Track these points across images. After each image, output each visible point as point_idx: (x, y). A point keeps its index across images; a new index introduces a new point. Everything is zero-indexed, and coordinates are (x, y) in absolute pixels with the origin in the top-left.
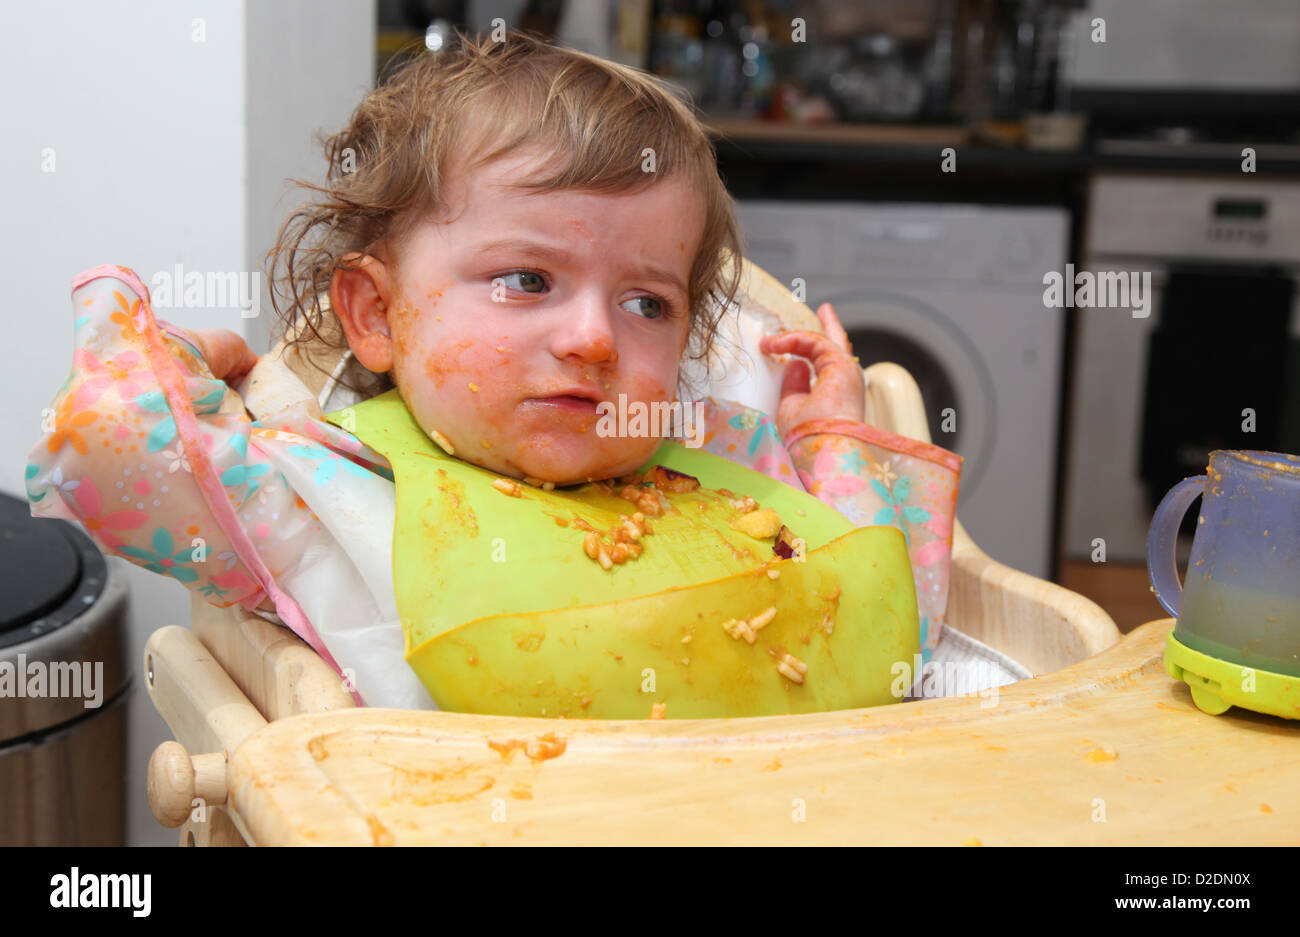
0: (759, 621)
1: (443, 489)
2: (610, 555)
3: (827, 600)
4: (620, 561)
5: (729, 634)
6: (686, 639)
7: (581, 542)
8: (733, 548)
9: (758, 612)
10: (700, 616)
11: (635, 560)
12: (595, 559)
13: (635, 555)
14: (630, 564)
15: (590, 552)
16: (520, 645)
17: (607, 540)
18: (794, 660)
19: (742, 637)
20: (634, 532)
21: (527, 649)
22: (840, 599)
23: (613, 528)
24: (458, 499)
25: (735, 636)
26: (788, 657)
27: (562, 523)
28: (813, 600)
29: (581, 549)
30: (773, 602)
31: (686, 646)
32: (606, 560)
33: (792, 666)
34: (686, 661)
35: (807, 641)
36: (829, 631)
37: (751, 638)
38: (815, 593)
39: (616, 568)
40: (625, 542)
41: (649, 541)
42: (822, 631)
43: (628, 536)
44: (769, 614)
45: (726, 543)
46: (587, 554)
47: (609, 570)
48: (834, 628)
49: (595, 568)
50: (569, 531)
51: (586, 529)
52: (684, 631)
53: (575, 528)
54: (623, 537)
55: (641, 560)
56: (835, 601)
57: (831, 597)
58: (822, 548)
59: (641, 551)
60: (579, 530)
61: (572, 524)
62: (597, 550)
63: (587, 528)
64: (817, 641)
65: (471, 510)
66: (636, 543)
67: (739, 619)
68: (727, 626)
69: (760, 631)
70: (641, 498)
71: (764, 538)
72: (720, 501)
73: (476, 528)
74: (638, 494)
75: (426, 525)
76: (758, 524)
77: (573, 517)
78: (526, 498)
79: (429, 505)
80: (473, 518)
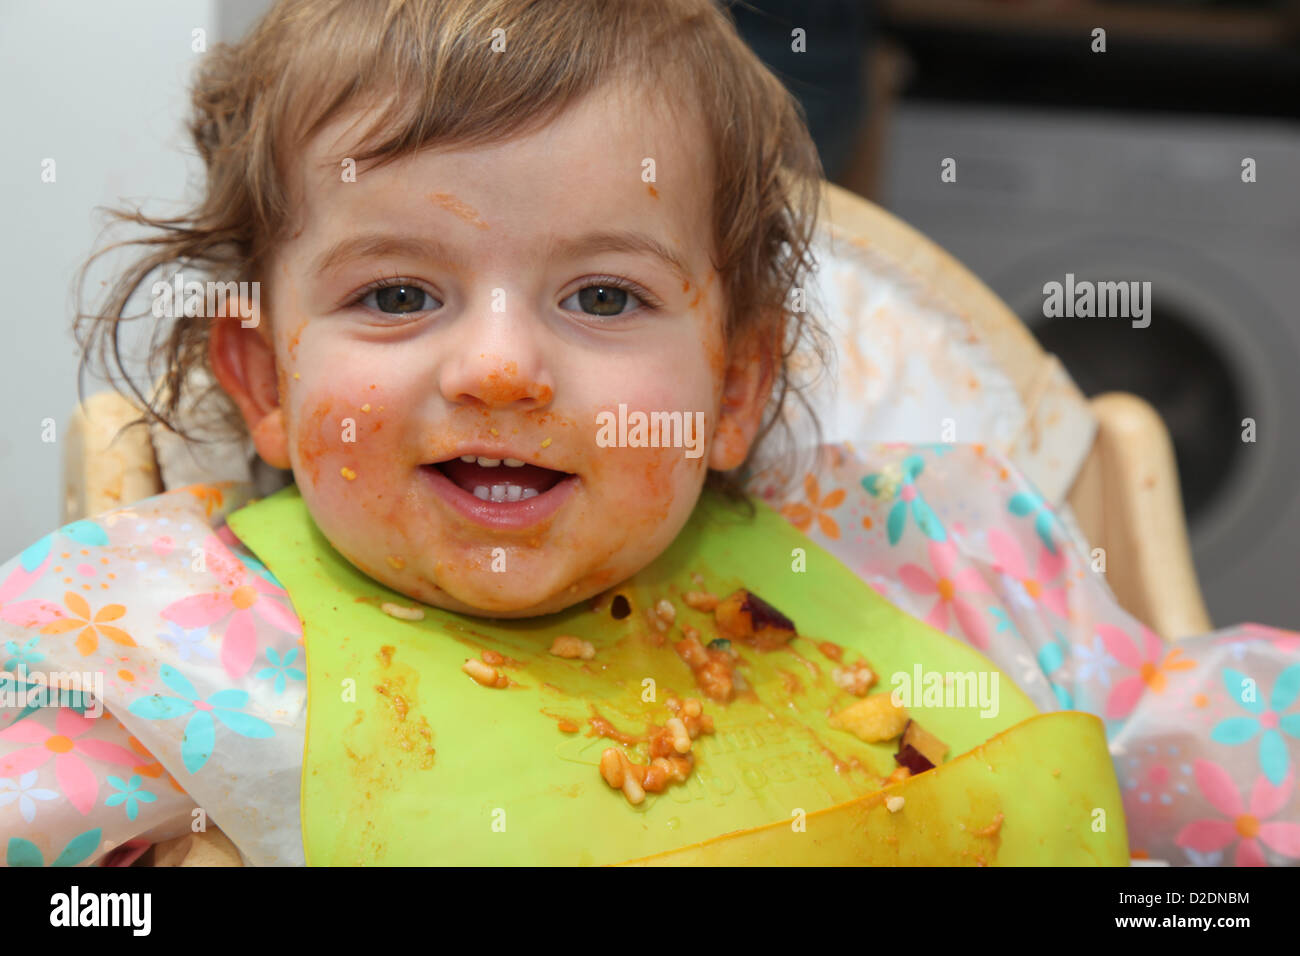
1: (381, 690)
2: (641, 781)
3: (980, 836)
4: (656, 789)
7: (597, 759)
8: (832, 755)
11: (681, 784)
12: (618, 788)
13: (682, 777)
14: (674, 793)
15: (611, 778)
17: (639, 755)
20: (681, 741)
22: (1003, 835)
23: (650, 731)
24: (405, 706)
27: (568, 728)
29: (597, 770)
32: (635, 790)
38: (962, 826)
39: (651, 800)
40: (666, 756)
41: (706, 749)
43: (671, 747)
45: (823, 748)
46: (605, 780)
47: (639, 805)
49: (618, 804)
50: (580, 740)
51: (607, 735)
53: (589, 736)
54: (662, 748)
55: (692, 784)
56: (994, 838)
57: (988, 831)
59: (692, 769)
60: (595, 738)
61: (586, 729)
62: (621, 775)
63: (609, 732)
65: (424, 722)
66: (683, 757)
70: (706, 667)
71: (882, 742)
72: (818, 671)
73: (432, 752)
74: (703, 657)
75: (353, 756)
76: (871, 717)
77: (589, 714)
78: (516, 686)
79: (359, 721)
80: (427, 736)
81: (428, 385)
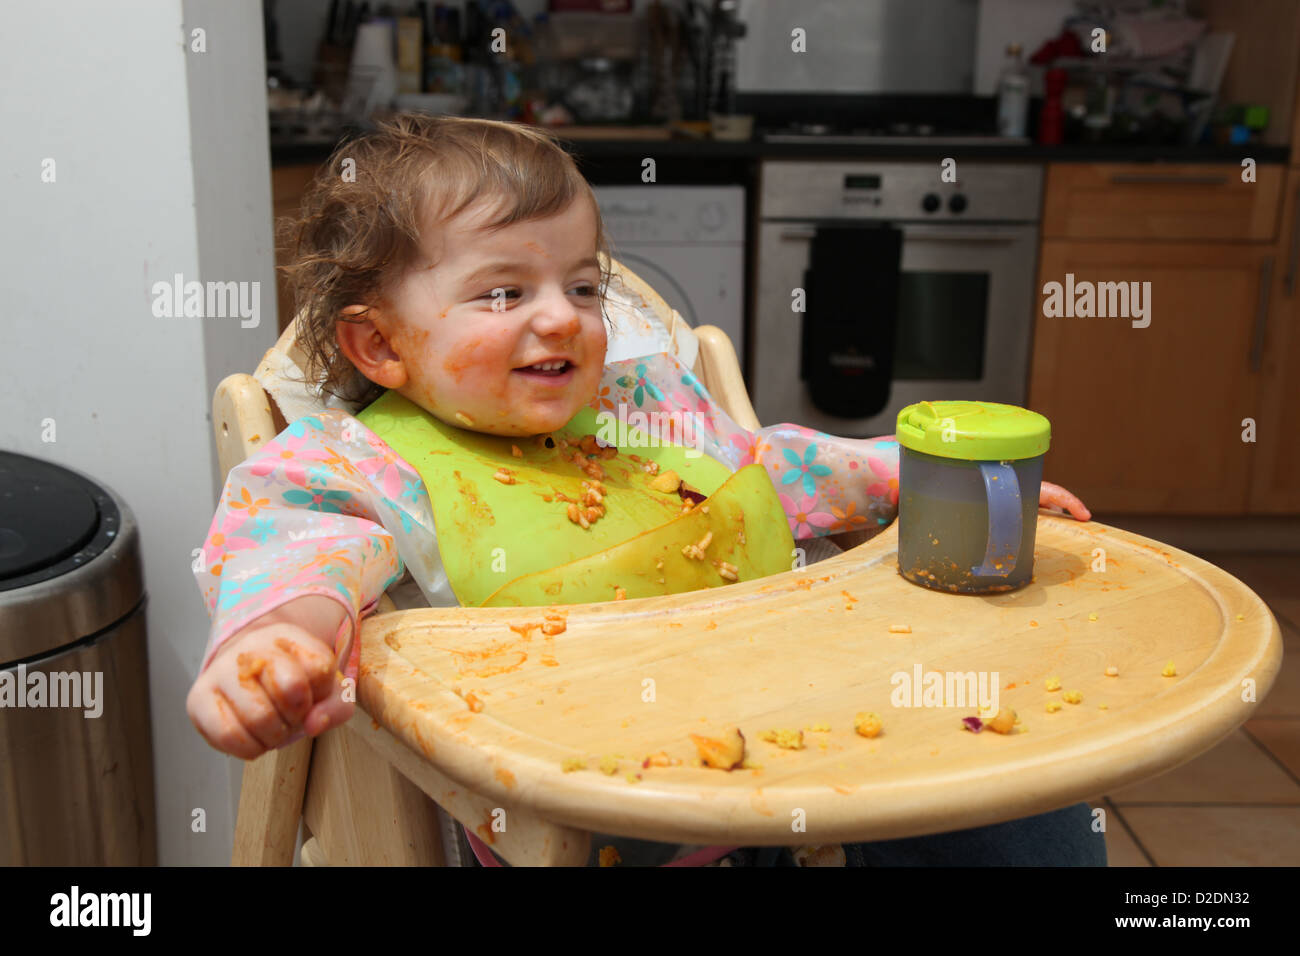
0: (704, 543)
1: (462, 492)
2: (586, 517)
4: (592, 521)
5: (687, 557)
6: (659, 566)
7: (565, 512)
8: (656, 499)
9: (701, 537)
10: (666, 548)
11: (602, 517)
12: (577, 523)
13: (602, 515)
14: (600, 521)
15: (574, 517)
16: (547, 591)
17: (581, 506)
18: (729, 566)
19: (696, 558)
20: (598, 497)
21: (553, 594)
22: (745, 519)
23: (582, 495)
24: (474, 498)
25: (692, 557)
26: (725, 564)
27: (548, 499)
28: (731, 524)
29: (565, 516)
30: (709, 529)
31: (661, 570)
32: (584, 523)
33: (729, 570)
34: (662, 580)
35: (732, 552)
36: (743, 542)
37: (702, 556)
38: (730, 517)
39: (592, 526)
40: (592, 506)
42: (739, 543)
43: (594, 501)
44: (709, 537)
45: (651, 498)
46: (571, 520)
47: (587, 529)
48: (746, 539)
49: (578, 529)
50: (554, 504)
51: (565, 500)
52: (657, 561)
53: (557, 501)
54: (593, 503)
55: (606, 517)
56: (742, 521)
57: (740, 517)
58: (723, 486)
59: (604, 511)
60: (560, 502)
61: (555, 499)
62: (578, 515)
63: (565, 499)
64: (738, 549)
65: (485, 504)
66: (600, 505)
67: (692, 544)
68: (685, 551)
69: (706, 550)
70: (589, 466)
71: (672, 492)
72: (634, 467)
73: (492, 517)
74: (586, 463)
75: (458, 524)
76: (666, 483)
77: (553, 492)
78: (519, 483)
79: (456, 507)
80: (488, 510)
81: (528, 328)
